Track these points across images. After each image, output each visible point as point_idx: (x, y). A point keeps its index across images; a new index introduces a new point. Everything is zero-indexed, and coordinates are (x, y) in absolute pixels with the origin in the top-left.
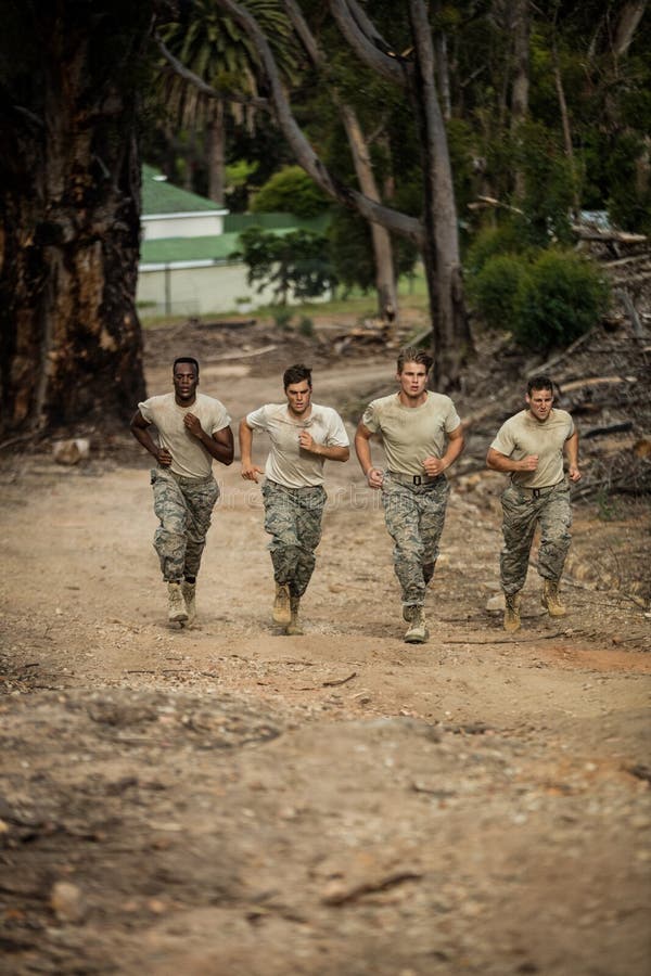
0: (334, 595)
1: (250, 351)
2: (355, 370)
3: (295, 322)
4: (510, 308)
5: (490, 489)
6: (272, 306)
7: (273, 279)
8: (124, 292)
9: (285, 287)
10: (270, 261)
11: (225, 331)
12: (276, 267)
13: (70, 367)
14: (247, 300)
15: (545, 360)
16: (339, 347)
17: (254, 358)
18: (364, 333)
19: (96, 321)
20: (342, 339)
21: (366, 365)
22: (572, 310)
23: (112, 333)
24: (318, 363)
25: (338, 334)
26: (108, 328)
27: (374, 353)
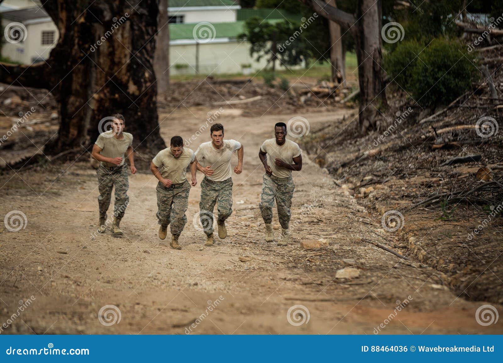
0: (242, 264)
1: (244, 100)
2: (313, 115)
3: (277, 82)
4: (411, 76)
5: (377, 196)
6: (265, 70)
7: (267, 53)
8: (146, 56)
9: (274, 58)
10: (265, 41)
11: (228, 85)
12: (269, 45)
13: (107, 104)
14: (249, 66)
15: (433, 112)
16: (303, 99)
17: (246, 104)
18: (321, 90)
19: (126, 74)
20: (306, 93)
21: (320, 112)
22: (452, 79)
23: (135, 83)
24: (289, 109)
25: (304, 90)
26: (133, 79)
27: (326, 103)
